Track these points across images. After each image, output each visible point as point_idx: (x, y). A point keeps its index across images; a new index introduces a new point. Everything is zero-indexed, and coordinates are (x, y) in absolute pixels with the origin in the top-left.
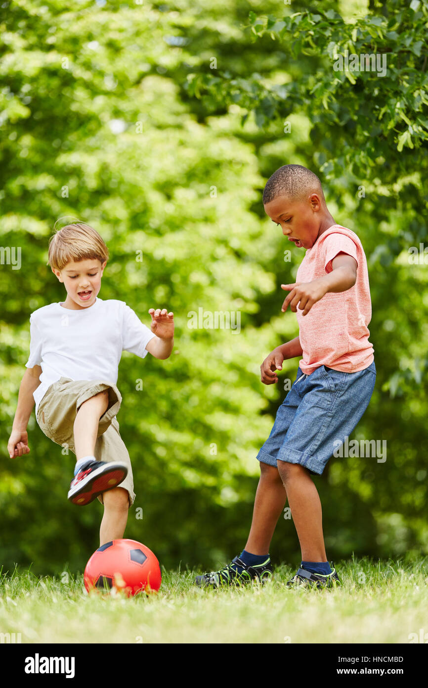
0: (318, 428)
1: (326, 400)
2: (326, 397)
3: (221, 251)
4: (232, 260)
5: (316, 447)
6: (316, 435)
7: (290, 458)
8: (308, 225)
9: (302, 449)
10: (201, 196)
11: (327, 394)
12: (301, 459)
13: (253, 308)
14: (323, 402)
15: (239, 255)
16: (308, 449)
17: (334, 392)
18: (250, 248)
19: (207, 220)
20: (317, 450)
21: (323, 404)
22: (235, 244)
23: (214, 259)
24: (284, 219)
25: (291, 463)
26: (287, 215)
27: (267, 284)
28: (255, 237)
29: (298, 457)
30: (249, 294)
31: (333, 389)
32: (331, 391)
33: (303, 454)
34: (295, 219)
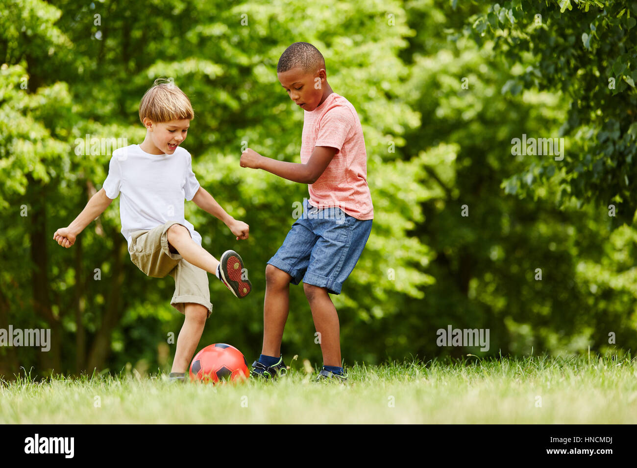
0: (339, 258)
1: (342, 234)
2: (342, 232)
3: (373, 92)
4: (383, 101)
5: (337, 273)
6: (338, 262)
7: (318, 283)
8: (315, 93)
9: (327, 275)
10: (357, 44)
11: (342, 229)
12: (327, 283)
13: (401, 142)
14: (341, 236)
15: (389, 96)
16: (331, 275)
17: (348, 227)
18: (399, 90)
19: (361, 65)
20: (338, 275)
21: (341, 238)
22: (386, 86)
23: (369, 99)
24: (297, 87)
25: (319, 287)
26: (300, 83)
27: (414, 120)
28: (402, 80)
29: (325, 282)
30: (399, 130)
31: (347, 225)
32: (346, 227)
33: (329, 279)
34: (305, 88)
